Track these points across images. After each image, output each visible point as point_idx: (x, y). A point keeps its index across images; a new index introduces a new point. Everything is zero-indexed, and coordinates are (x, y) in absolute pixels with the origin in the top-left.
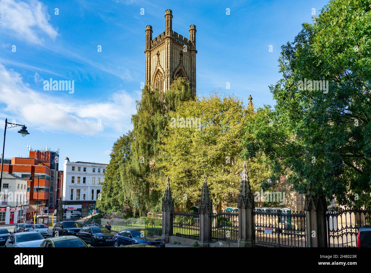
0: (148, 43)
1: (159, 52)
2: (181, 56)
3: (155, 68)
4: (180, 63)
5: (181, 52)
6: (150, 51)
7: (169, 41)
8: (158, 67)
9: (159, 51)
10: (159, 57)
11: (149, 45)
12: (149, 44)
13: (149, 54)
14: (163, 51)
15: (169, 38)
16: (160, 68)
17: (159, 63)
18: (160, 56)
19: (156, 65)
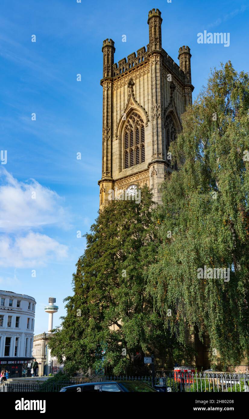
0: (108, 67)
1: (132, 80)
2: (171, 91)
3: (122, 107)
4: (171, 101)
5: (172, 83)
6: (112, 81)
7: (158, 59)
8: (130, 105)
9: (134, 78)
10: (132, 88)
11: (110, 71)
12: (110, 68)
13: (110, 85)
14: (142, 78)
15: (159, 53)
16: (135, 106)
17: (134, 99)
18: (136, 87)
19: (126, 102)
